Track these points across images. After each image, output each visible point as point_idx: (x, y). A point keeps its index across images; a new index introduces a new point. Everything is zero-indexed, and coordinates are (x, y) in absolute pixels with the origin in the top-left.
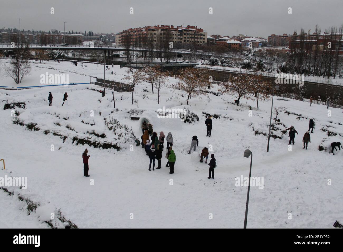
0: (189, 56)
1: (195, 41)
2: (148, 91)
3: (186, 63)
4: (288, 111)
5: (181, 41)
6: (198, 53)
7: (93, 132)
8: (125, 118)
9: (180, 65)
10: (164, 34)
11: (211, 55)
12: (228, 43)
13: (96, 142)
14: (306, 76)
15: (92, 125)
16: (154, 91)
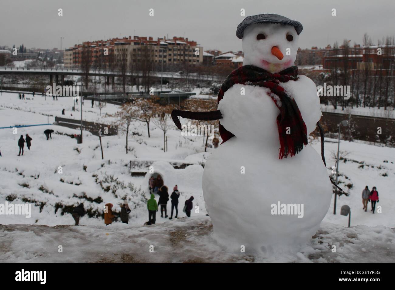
0: (180, 82)
1: (186, 60)
2: (140, 134)
3: (176, 92)
4: (344, 157)
5: (165, 59)
6: (191, 78)
7: (82, 195)
8: (122, 173)
9: (169, 96)
10: (139, 50)
11: (211, 79)
12: (234, 63)
13: (91, 209)
14: (354, 107)
15: (77, 184)
16: (150, 134)
